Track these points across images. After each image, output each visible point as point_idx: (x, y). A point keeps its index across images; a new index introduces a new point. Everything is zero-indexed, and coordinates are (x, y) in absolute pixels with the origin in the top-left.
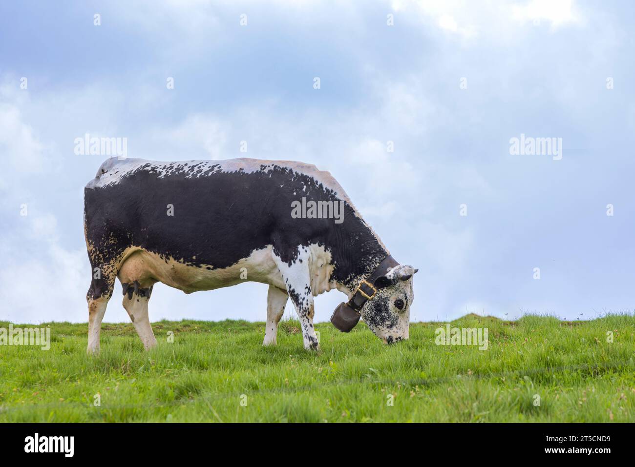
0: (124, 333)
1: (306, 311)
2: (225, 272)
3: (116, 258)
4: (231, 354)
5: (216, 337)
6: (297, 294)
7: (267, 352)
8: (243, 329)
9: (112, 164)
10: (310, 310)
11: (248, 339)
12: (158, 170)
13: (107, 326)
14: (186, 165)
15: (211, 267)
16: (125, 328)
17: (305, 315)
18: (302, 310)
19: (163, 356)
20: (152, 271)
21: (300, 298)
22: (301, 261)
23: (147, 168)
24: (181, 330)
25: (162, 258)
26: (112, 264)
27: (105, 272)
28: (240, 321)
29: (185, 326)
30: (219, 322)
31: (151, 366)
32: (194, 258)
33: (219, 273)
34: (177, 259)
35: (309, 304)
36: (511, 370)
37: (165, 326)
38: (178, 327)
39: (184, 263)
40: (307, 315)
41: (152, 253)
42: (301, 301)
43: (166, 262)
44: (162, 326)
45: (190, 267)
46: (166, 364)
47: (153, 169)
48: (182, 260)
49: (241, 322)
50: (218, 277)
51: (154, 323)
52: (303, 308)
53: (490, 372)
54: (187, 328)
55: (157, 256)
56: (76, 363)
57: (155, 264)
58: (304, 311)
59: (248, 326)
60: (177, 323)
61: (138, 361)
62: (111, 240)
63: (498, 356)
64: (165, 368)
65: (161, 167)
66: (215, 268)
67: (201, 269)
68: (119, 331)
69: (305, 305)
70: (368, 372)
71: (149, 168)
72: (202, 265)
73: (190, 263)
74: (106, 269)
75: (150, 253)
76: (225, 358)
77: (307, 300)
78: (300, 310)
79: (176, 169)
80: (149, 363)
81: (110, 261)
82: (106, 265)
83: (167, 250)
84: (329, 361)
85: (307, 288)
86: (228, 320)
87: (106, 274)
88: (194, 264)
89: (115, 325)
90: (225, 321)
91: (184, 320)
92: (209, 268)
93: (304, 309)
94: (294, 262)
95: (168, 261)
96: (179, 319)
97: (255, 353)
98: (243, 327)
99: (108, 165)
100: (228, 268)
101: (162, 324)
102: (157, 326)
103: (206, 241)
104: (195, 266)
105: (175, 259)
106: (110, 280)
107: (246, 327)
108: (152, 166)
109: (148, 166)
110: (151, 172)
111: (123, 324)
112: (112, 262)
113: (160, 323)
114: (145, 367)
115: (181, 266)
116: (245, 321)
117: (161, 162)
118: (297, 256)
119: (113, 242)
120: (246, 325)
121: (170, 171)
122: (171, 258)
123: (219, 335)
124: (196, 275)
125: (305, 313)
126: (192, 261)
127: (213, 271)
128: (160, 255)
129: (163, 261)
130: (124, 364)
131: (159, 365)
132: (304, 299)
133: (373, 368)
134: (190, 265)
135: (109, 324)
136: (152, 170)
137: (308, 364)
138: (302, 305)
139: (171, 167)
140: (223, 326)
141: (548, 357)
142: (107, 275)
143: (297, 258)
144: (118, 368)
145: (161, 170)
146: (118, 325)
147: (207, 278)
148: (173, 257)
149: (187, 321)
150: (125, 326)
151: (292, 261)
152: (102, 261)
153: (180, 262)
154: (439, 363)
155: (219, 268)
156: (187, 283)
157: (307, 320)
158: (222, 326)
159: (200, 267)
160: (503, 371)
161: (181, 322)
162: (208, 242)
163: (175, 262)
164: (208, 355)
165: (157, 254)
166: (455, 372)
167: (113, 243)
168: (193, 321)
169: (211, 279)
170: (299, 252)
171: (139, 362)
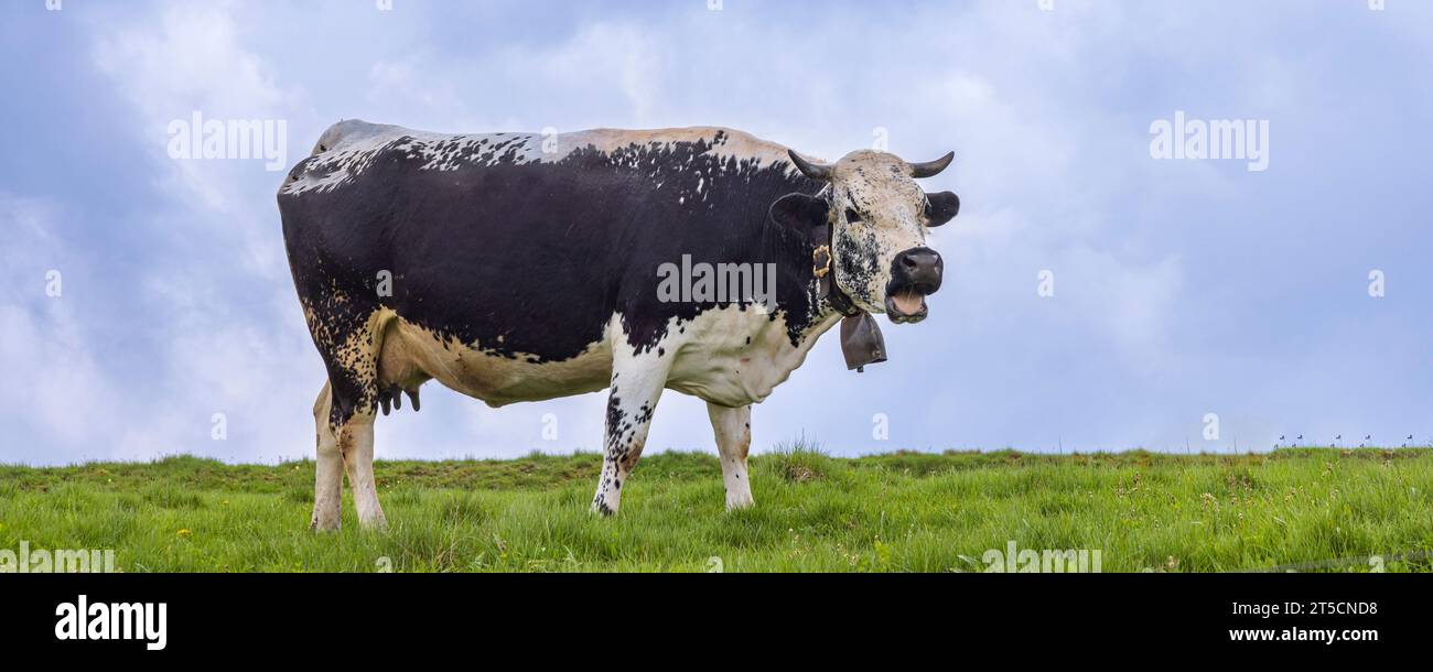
0: (454, 482)
1: (621, 453)
2: (566, 368)
3: (356, 334)
4: (667, 528)
5: (640, 489)
6: (621, 411)
7: (744, 522)
8: (703, 472)
9: (339, 135)
10: (628, 453)
11: (706, 495)
12: (426, 152)
13: (417, 468)
14: (485, 142)
15: (537, 357)
16: (456, 472)
17: (616, 459)
18: (613, 446)
19: (524, 532)
20: (421, 364)
21: (622, 421)
22: (662, 352)
23: (402, 147)
24: (572, 474)
25: (437, 339)
26: (353, 347)
27: (345, 363)
28: (696, 454)
29: (580, 466)
30: (651, 457)
31: (499, 554)
32: (500, 339)
33: (553, 369)
34: (466, 341)
35: (634, 441)
36: (1258, 556)
37: (539, 467)
38: (566, 467)
39: (481, 349)
40: (618, 462)
41: (417, 328)
42: (621, 427)
43: (446, 347)
44: (532, 466)
45: (493, 358)
46: (531, 549)
47: (415, 150)
48: (476, 344)
49: (700, 457)
50: (554, 378)
51: (516, 461)
52: (617, 442)
53: (1213, 560)
54: (585, 470)
55: (428, 334)
56: (342, 548)
57: (425, 350)
58: (618, 450)
59: (712, 465)
60: (564, 459)
61: (472, 544)
62: (337, 296)
63: (1231, 526)
64: (528, 557)
65: (432, 145)
66: (543, 360)
67: (515, 361)
68: (442, 478)
69: (623, 440)
70: (956, 563)
71: (407, 148)
72: (516, 354)
73: (492, 350)
74: (344, 357)
75: (414, 326)
76: (654, 535)
77: (633, 433)
78: (611, 444)
79: (463, 150)
80: (496, 547)
81: (346, 340)
82: (340, 349)
83: (446, 323)
84: (873, 539)
85: (645, 408)
86: (670, 453)
87: (348, 366)
88: (501, 352)
89: (435, 464)
90: (664, 456)
91: (577, 454)
92: (531, 361)
93: (619, 446)
94: (648, 351)
95: (448, 344)
96: (569, 451)
97: (719, 524)
98: (703, 467)
99: (332, 137)
100: (570, 361)
101: (533, 463)
102: (523, 467)
103: (523, 304)
104: (502, 356)
105: (462, 342)
106: (361, 376)
107: (708, 468)
108: (414, 143)
109: (406, 143)
110: (411, 156)
111: (450, 463)
112: (349, 341)
113: (528, 459)
114: (486, 555)
115: (475, 355)
116: (706, 454)
117: (435, 135)
118: (659, 339)
119: (341, 298)
120: (708, 464)
121: (452, 155)
122: (455, 339)
123: (650, 485)
124: (506, 373)
125: (616, 454)
126: (496, 345)
127: (541, 366)
128: (434, 332)
129: (440, 345)
130: (442, 550)
131: (515, 551)
132: (628, 427)
133: (966, 555)
134: (493, 353)
135: (423, 463)
136: (413, 152)
137: (828, 546)
138: (620, 437)
139: (454, 146)
140: (661, 464)
141: (1338, 529)
142: (351, 368)
143: (656, 344)
144: (430, 557)
145: (432, 152)
146: (442, 464)
147: (529, 378)
148: (458, 337)
149: (585, 454)
150: (456, 468)
151: (645, 347)
152: (330, 342)
153: (473, 348)
154: (1107, 544)
155: (552, 360)
156: (491, 389)
157: (614, 470)
158: (657, 466)
159: (514, 358)
160: (1241, 560)
161: (572, 458)
162: (526, 305)
163: (463, 348)
164: (620, 529)
165: (427, 329)
166: (1141, 562)
167: (344, 302)
168: (596, 455)
169: (540, 381)
170: (667, 332)
171: (475, 545)
